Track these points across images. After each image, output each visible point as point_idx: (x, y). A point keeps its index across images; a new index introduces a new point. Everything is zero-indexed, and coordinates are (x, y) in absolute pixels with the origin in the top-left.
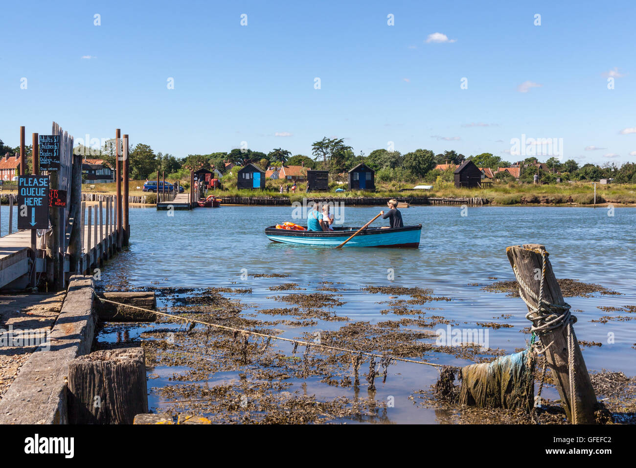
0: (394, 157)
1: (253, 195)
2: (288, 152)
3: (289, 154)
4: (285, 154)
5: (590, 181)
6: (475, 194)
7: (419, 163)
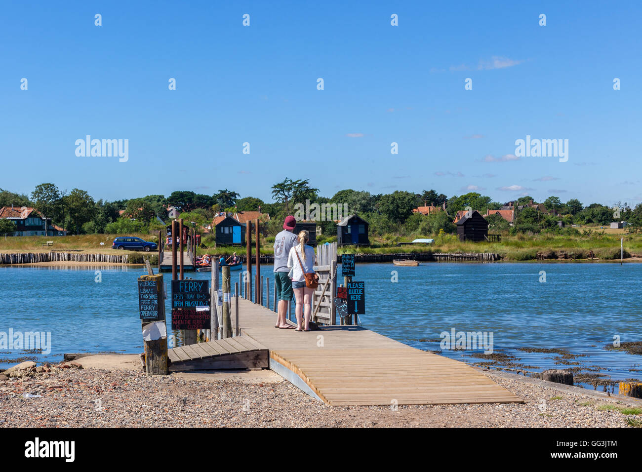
0: (364, 199)
1: (243, 252)
2: (236, 194)
3: (237, 196)
4: (232, 196)
5: (598, 225)
6: (484, 249)
7: (398, 206)
